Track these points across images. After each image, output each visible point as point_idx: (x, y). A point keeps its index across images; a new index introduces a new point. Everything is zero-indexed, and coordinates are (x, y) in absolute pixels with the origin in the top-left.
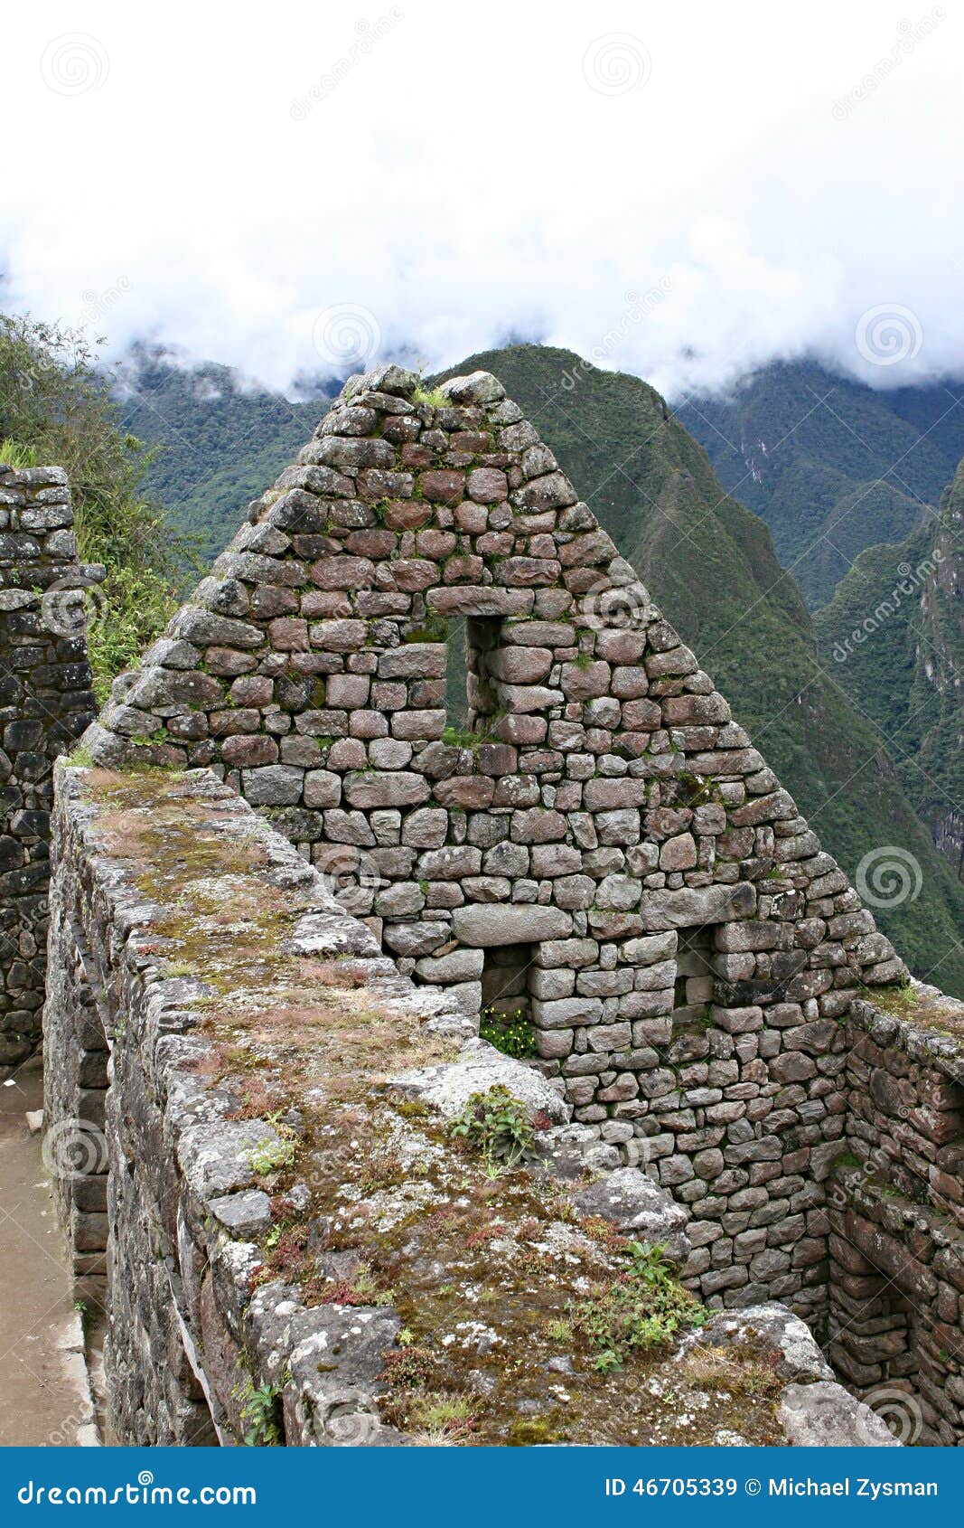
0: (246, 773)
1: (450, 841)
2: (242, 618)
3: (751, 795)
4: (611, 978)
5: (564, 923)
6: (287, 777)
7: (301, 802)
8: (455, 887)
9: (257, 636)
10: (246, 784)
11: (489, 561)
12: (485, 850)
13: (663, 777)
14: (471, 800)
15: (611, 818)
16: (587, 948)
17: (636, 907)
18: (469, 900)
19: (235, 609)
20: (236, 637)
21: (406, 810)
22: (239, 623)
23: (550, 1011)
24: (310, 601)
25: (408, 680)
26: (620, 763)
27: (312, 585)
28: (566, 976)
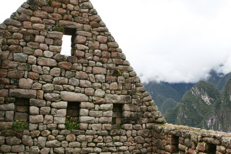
0: (14, 54)
1: (61, 76)
2: (17, 20)
3: (130, 76)
4: (97, 113)
5: (86, 98)
6: (23, 55)
7: (27, 62)
8: (61, 86)
9: (20, 24)
10: (14, 56)
11: (73, 17)
12: (69, 79)
13: (110, 69)
14: (66, 67)
15: (98, 76)
16: (91, 105)
17: (104, 97)
18: (64, 90)
19: (16, 18)
20: (15, 24)
21: (51, 67)
22: (16, 21)
23: (82, 119)
24: (33, 19)
25: (54, 39)
26: (101, 64)
27: (33, 15)
28: (87, 111)
